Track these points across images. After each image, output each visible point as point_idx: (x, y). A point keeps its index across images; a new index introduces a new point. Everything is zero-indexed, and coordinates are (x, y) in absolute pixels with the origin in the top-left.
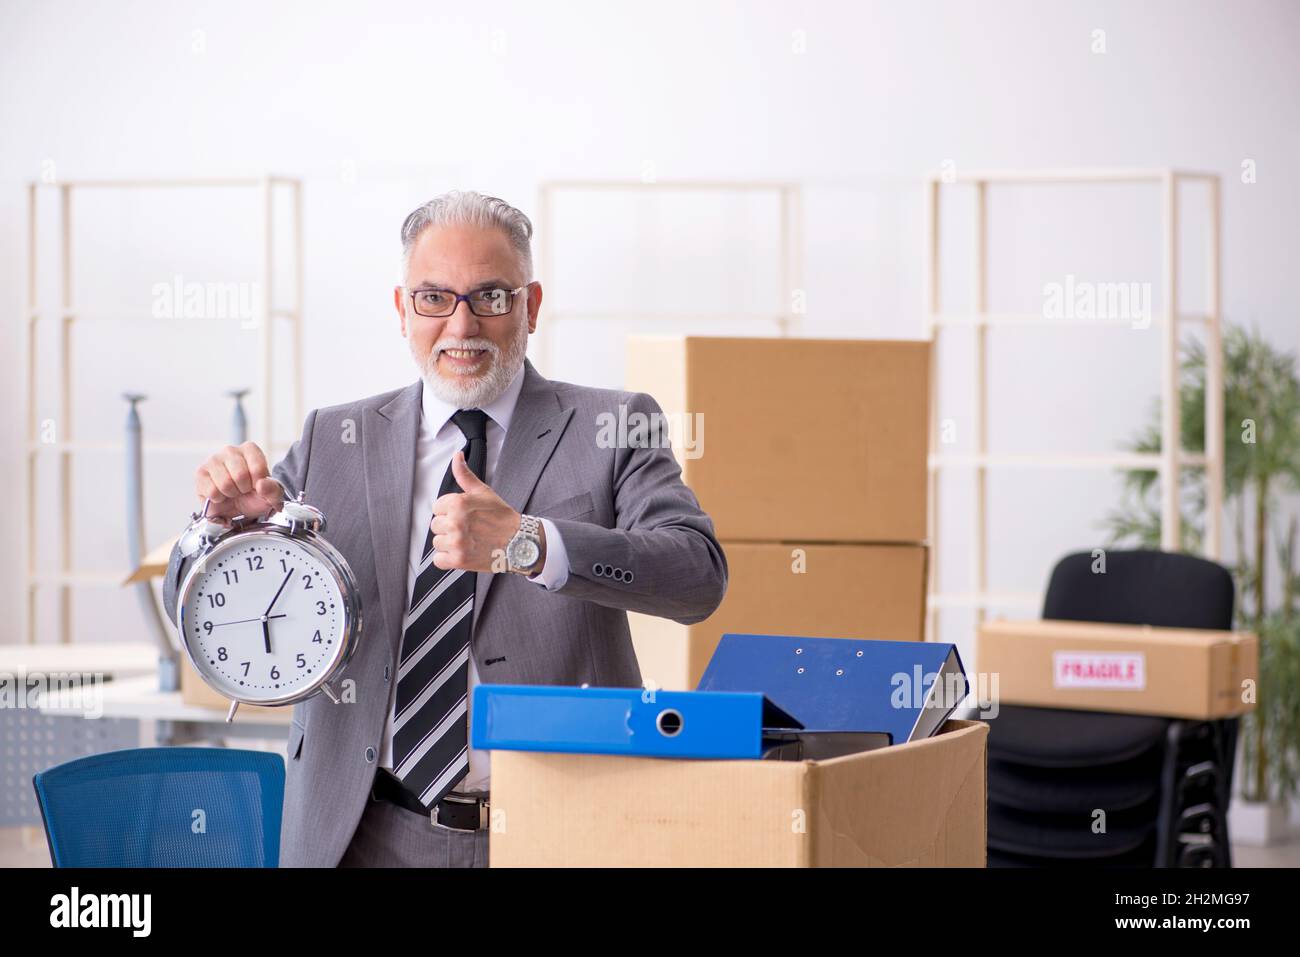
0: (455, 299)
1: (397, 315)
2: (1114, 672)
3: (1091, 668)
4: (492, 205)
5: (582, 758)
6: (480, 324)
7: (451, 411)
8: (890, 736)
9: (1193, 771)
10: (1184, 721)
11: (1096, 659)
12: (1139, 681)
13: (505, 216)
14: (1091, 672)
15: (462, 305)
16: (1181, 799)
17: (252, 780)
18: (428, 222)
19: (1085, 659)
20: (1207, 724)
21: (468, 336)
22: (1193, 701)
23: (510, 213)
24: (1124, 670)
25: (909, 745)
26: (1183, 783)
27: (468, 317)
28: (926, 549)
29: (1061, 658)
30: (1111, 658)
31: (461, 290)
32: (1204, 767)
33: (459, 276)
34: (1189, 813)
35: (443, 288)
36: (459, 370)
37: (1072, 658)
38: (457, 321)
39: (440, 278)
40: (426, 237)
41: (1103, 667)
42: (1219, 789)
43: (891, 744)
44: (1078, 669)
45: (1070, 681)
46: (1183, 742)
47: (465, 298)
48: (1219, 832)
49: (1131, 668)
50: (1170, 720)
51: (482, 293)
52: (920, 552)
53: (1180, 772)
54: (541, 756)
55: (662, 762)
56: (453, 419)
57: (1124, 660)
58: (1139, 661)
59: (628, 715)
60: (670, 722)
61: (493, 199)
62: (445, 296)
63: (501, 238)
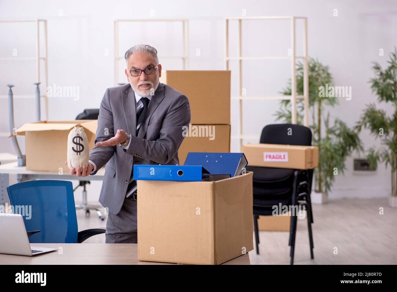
0: (141, 71)
1: (126, 76)
2: (280, 157)
3: (273, 156)
4: (147, 47)
5: (159, 181)
6: (147, 77)
7: (141, 98)
8: (230, 175)
9: (301, 184)
10: (298, 170)
11: (275, 154)
12: (286, 160)
13: (150, 49)
14: (274, 158)
15: (143, 73)
16: (298, 191)
17: (64, 188)
18: (132, 53)
19: (272, 154)
20: (305, 171)
21: (145, 80)
22: (301, 165)
23: (151, 48)
24: (282, 157)
25: (234, 177)
26: (299, 187)
27: (145, 75)
28: (230, 125)
29: (265, 154)
30: (279, 154)
31: (142, 69)
32: (304, 182)
33: (140, 65)
34: (300, 195)
35: (137, 69)
36: (144, 89)
37: (269, 153)
38: (142, 77)
39: (137, 66)
40: (132, 57)
41: (277, 155)
42: (308, 188)
43: (231, 177)
44: (270, 157)
45: (268, 160)
46: (298, 175)
47: (144, 71)
48: (308, 199)
49: (284, 156)
50: (295, 170)
51: (147, 69)
52: (229, 126)
53: (298, 184)
54: (149, 181)
55: (179, 182)
56: (141, 99)
57: (282, 154)
58: (286, 154)
59: (171, 171)
60: (180, 173)
61: (147, 45)
62: (138, 71)
63: (150, 55)
